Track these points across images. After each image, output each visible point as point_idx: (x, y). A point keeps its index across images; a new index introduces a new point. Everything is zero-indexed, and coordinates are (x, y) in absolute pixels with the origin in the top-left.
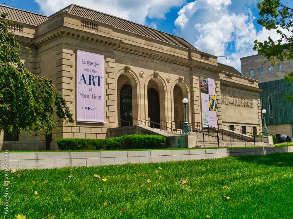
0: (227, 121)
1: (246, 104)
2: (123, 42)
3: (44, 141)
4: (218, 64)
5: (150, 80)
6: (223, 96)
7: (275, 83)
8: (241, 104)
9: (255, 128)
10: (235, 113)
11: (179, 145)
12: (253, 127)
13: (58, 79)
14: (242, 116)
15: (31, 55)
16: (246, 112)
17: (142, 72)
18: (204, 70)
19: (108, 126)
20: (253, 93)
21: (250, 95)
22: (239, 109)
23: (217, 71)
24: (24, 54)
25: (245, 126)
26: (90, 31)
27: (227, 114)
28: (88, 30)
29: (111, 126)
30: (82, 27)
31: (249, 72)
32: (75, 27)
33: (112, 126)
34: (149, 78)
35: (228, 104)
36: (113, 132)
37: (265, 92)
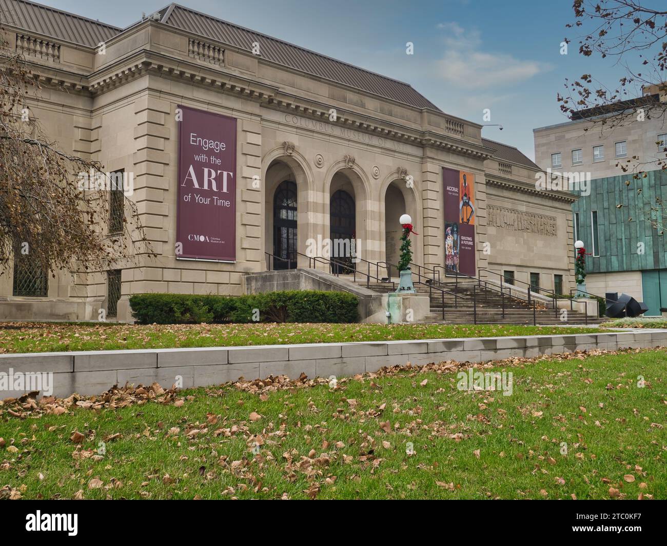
0: (499, 262)
1: (542, 227)
2: (280, 90)
3: (104, 298)
4: (483, 140)
5: (337, 174)
6: (492, 210)
7: (606, 183)
8: (529, 227)
9: (559, 278)
10: (517, 245)
11: (390, 314)
12: (555, 275)
13: (137, 165)
14: (533, 251)
15: (80, 112)
16: (540, 243)
17: (320, 157)
18: (453, 153)
19: (244, 269)
20: (557, 204)
21: (551, 207)
22: (525, 238)
23: (479, 157)
24: (64, 109)
25: (538, 274)
26: (209, 64)
27: (498, 247)
28: (205, 63)
29: (250, 269)
30: (191, 55)
31: (552, 159)
32: (176, 54)
33: (252, 269)
34: (335, 168)
35: (503, 225)
36: (254, 281)
37: (584, 201)
